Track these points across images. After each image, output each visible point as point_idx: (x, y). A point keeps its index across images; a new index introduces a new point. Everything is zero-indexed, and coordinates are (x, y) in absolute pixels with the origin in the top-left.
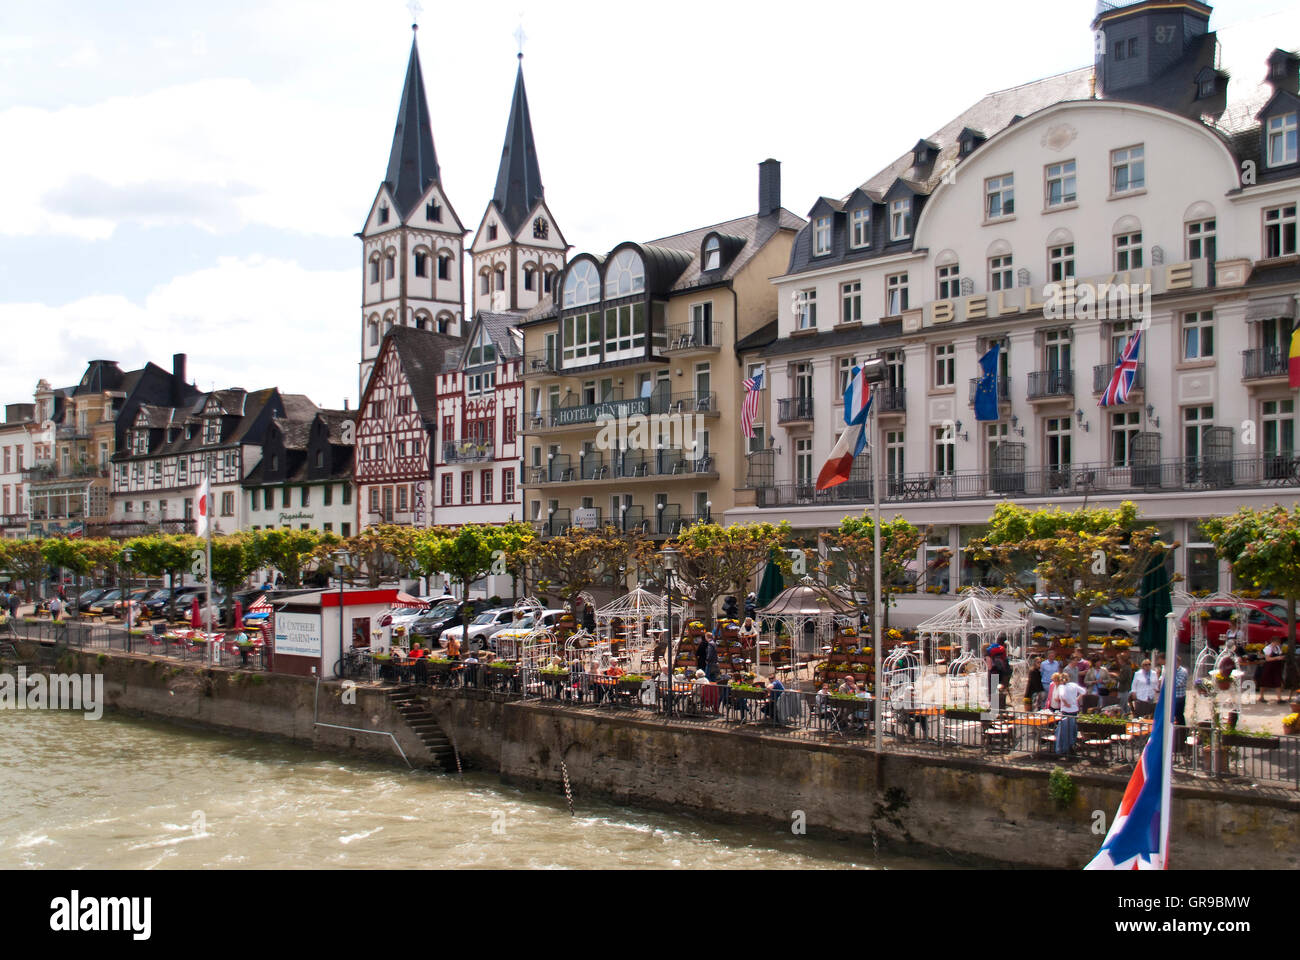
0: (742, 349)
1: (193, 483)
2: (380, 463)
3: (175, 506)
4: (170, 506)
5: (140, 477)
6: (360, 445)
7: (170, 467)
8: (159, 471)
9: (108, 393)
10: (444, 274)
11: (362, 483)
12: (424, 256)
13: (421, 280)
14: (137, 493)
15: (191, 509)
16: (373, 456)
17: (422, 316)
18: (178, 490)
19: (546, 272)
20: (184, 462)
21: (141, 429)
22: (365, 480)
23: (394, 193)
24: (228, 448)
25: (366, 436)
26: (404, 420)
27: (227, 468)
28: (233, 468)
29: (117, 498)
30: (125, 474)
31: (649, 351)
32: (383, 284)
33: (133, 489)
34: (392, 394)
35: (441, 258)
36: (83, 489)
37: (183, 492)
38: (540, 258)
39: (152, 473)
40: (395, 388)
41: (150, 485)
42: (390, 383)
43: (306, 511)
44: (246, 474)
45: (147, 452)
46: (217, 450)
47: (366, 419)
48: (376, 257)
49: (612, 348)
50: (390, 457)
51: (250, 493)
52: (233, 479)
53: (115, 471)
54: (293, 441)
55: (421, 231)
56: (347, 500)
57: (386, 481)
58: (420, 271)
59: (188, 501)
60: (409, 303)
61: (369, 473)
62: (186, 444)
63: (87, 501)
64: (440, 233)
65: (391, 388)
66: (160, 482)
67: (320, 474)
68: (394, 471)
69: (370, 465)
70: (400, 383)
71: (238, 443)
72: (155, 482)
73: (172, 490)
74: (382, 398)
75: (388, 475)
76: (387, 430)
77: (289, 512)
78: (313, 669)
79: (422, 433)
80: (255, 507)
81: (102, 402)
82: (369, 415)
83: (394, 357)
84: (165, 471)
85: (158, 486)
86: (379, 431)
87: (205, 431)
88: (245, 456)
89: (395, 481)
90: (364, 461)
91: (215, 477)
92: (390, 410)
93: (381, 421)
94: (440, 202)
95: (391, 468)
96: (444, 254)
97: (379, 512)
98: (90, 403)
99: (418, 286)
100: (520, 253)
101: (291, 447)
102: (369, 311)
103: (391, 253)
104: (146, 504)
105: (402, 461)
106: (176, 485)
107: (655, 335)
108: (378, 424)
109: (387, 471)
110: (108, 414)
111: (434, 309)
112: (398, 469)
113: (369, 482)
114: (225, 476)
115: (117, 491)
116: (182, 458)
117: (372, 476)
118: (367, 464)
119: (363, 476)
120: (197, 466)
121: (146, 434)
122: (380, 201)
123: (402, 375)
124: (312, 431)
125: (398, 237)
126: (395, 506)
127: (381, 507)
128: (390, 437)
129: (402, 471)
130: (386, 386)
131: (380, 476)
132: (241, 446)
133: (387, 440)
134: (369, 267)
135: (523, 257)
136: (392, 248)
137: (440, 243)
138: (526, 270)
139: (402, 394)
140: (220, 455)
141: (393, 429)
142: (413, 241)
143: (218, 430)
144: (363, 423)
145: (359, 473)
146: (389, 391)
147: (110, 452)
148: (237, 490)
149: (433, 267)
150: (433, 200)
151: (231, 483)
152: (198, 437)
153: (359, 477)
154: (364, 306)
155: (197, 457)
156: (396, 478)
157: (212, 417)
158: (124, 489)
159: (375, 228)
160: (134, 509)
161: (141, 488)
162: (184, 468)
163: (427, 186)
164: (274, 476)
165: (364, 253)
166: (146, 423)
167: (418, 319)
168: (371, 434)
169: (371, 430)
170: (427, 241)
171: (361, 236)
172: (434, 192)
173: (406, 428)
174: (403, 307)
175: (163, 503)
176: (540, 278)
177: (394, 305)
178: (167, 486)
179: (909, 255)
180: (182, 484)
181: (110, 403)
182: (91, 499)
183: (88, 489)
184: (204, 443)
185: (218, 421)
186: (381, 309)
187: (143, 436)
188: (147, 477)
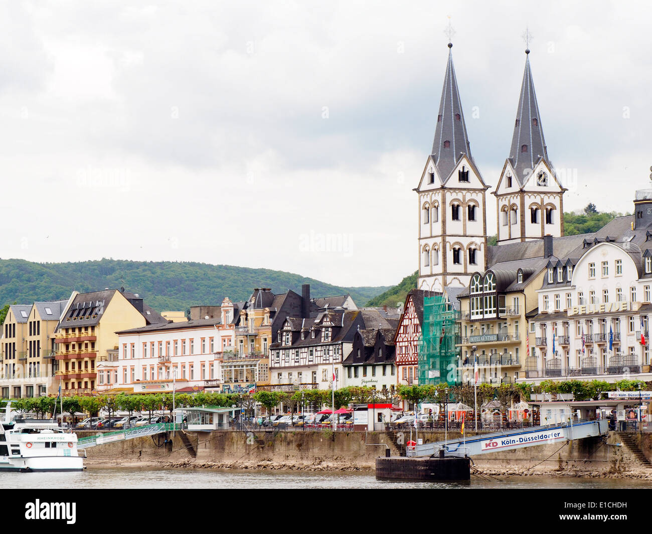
0: (528, 317)
1: (317, 363)
2: (407, 355)
3: (306, 375)
4: (303, 376)
5: (286, 358)
6: (398, 346)
7: (304, 353)
8: (297, 355)
9: (267, 309)
10: (472, 217)
11: (399, 365)
12: (458, 206)
13: (456, 222)
14: (285, 368)
15: (315, 377)
16: (404, 352)
17: (457, 247)
18: (309, 366)
19: (547, 209)
20: (311, 351)
21: (287, 331)
22: (400, 363)
23: (437, 164)
24: (336, 345)
25: (400, 342)
26: (416, 335)
27: (334, 355)
28: (338, 355)
29: (273, 370)
30: (278, 357)
31: (498, 315)
32: (431, 225)
33: (283, 365)
34: (411, 323)
35: (469, 206)
36: (255, 365)
37: (311, 368)
38: (542, 200)
39: (294, 356)
40: (413, 320)
41: (292, 364)
42: (410, 317)
43: (374, 379)
44: (344, 359)
45: (290, 345)
46: (329, 345)
47: (400, 334)
48: (427, 206)
49: (486, 312)
50: (411, 353)
51: (347, 368)
52: (337, 361)
53: (272, 355)
54: (368, 342)
55: (455, 189)
56: (393, 374)
57: (409, 364)
58: (455, 216)
59: (314, 373)
60: (448, 239)
61: (402, 360)
62: (313, 341)
63: (257, 372)
64: (468, 190)
65: (411, 319)
66: (298, 362)
67: (380, 360)
68: (413, 360)
69: (402, 356)
70: (414, 318)
71: (340, 342)
72: (295, 362)
73: (305, 366)
74: (407, 324)
75: (410, 362)
76: (409, 340)
77: (366, 379)
78: (366, 428)
79: (423, 342)
80: (349, 376)
81: (263, 314)
82: (402, 332)
83: (412, 304)
84: (301, 356)
85: (297, 364)
86: (406, 340)
87: (323, 334)
88: (343, 349)
89: (413, 364)
90: (400, 354)
91: (329, 360)
92: (411, 330)
93: (407, 335)
94: (468, 168)
95: (411, 358)
96: (472, 204)
97: (406, 380)
98: (256, 314)
99: (454, 227)
100: (526, 197)
101: (367, 345)
102: (423, 242)
103: (436, 204)
104: (290, 374)
105: (416, 355)
106: (307, 364)
107: (500, 309)
108: (405, 336)
109: (410, 360)
110: (268, 321)
111: (465, 242)
112: (414, 359)
113: (402, 365)
114: (334, 359)
115: (273, 366)
116: (311, 349)
117: (404, 362)
118: (401, 356)
119: (399, 362)
120: (319, 354)
121: (290, 334)
122: (429, 168)
123: (416, 314)
124: (376, 338)
125: (440, 194)
126: (413, 377)
127: (407, 377)
128: (411, 343)
129: (416, 359)
130: (409, 318)
131: (407, 362)
132: (342, 344)
133: (409, 344)
134: (423, 212)
135: (529, 200)
136: (436, 201)
137: (469, 196)
138: (532, 209)
139: (415, 323)
140: (331, 348)
141: (412, 340)
142: (450, 197)
143: (330, 334)
144: (399, 335)
145: (398, 360)
146: (410, 321)
147: (269, 343)
148: (340, 367)
149: (464, 213)
150: (463, 167)
151: (336, 363)
152: (319, 337)
153: (398, 362)
154: (420, 239)
155: (319, 348)
156: (413, 363)
157: (327, 327)
158: (277, 365)
159: (425, 186)
160: (283, 377)
161: (287, 365)
162: (312, 355)
163: (459, 158)
164: (359, 360)
165: (420, 202)
166: (289, 328)
167: (454, 249)
168: (403, 341)
169: (403, 339)
170: (460, 196)
171: (417, 190)
172: (464, 162)
173: (417, 339)
174: (444, 241)
175: (300, 374)
176: (542, 214)
177: (439, 240)
178: (302, 364)
179: (570, 288)
180: (311, 363)
181: (268, 315)
182: (259, 371)
183: (257, 365)
184: (322, 341)
185: (330, 329)
186: (431, 242)
187: (288, 335)
188: (290, 359)
